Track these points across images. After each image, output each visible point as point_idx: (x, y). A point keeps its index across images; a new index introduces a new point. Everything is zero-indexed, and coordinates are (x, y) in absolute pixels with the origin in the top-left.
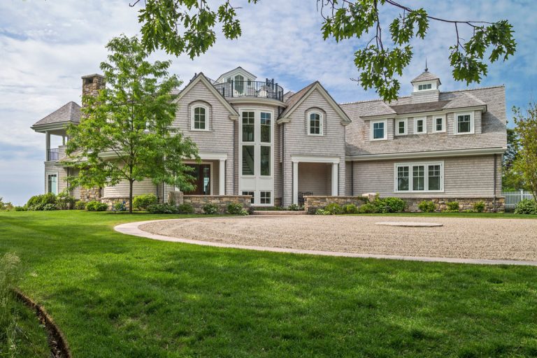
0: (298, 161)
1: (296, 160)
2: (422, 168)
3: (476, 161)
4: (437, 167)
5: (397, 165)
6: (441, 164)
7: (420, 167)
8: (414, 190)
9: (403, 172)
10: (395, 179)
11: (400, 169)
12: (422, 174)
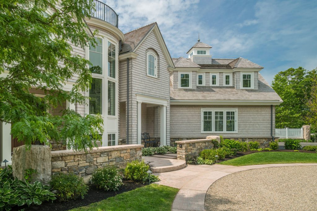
0: (141, 102)
1: (141, 99)
2: (222, 113)
3: (259, 109)
4: (233, 113)
5: (203, 110)
6: (236, 110)
7: (220, 112)
8: (216, 131)
9: (207, 115)
10: (201, 121)
11: (205, 113)
12: (222, 118)
